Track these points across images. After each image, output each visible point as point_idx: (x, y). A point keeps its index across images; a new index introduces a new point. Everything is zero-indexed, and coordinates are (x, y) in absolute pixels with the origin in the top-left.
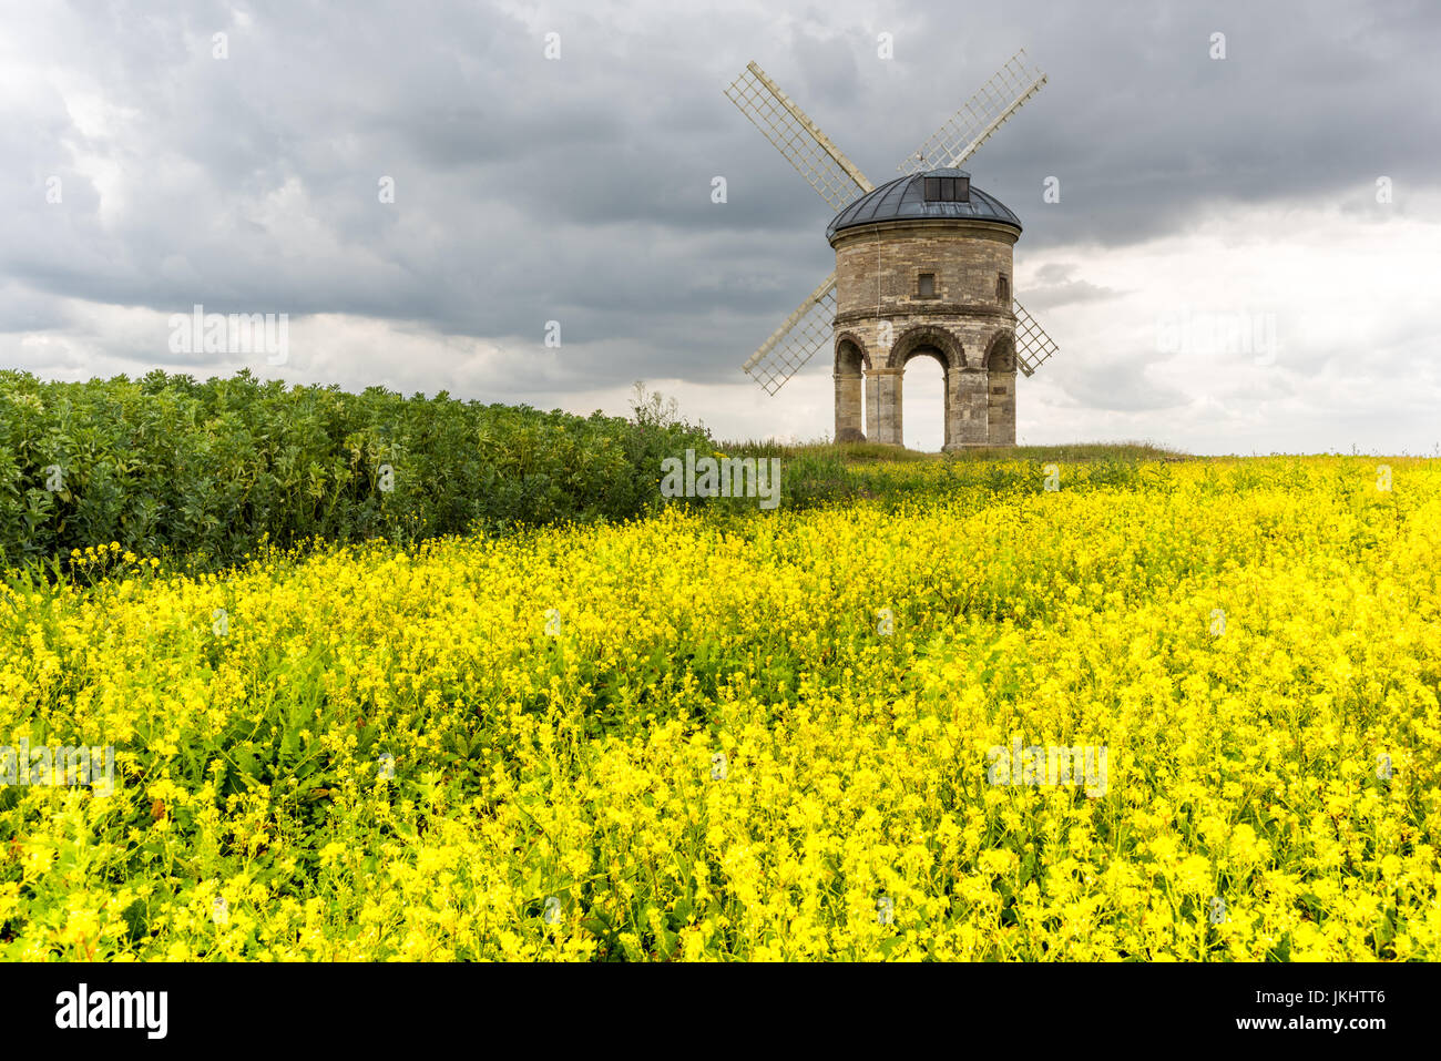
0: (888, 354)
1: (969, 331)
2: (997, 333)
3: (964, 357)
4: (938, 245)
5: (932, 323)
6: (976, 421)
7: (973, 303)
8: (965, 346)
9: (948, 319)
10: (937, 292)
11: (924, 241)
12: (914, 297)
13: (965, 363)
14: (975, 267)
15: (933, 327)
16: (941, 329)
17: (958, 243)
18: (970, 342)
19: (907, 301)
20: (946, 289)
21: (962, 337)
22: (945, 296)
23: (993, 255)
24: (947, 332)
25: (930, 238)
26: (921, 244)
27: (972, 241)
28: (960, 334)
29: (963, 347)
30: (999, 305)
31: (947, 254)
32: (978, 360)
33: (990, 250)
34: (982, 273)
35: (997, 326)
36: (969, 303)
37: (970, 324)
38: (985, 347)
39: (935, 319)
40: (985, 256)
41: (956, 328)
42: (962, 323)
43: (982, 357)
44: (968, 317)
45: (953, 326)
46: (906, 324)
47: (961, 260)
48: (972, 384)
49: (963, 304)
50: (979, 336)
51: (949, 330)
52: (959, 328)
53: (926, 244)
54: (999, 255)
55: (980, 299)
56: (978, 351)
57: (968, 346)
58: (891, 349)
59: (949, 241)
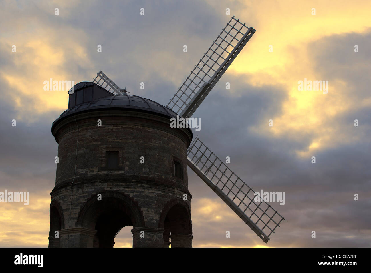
0: (77, 216)
1: (147, 197)
2: (172, 201)
3: (142, 218)
4: (122, 130)
5: (114, 189)
7: (151, 175)
8: (143, 209)
9: (128, 186)
10: (120, 165)
11: (111, 127)
12: (101, 169)
13: (143, 224)
15: (116, 192)
16: (123, 194)
17: (138, 129)
18: (148, 205)
19: (96, 172)
20: (127, 163)
21: (140, 201)
22: (126, 168)
23: (168, 143)
24: (127, 197)
25: (116, 125)
26: (109, 129)
27: (150, 129)
28: (139, 199)
29: (142, 210)
30: (174, 180)
31: (129, 137)
32: (155, 221)
33: (165, 139)
34: (159, 154)
35: (172, 195)
36: (147, 175)
37: (147, 191)
38: (161, 211)
39: (118, 186)
40: (161, 142)
41: (135, 194)
42: (141, 190)
43: (159, 219)
44: (146, 186)
45: (133, 192)
46: (93, 190)
47: (141, 142)
48: (149, 242)
49: (141, 175)
50: (156, 202)
51: (129, 195)
52: (138, 194)
53: (112, 129)
54: (173, 144)
55: (156, 173)
56: (155, 213)
57: (145, 209)
58: (80, 211)
59: (131, 128)
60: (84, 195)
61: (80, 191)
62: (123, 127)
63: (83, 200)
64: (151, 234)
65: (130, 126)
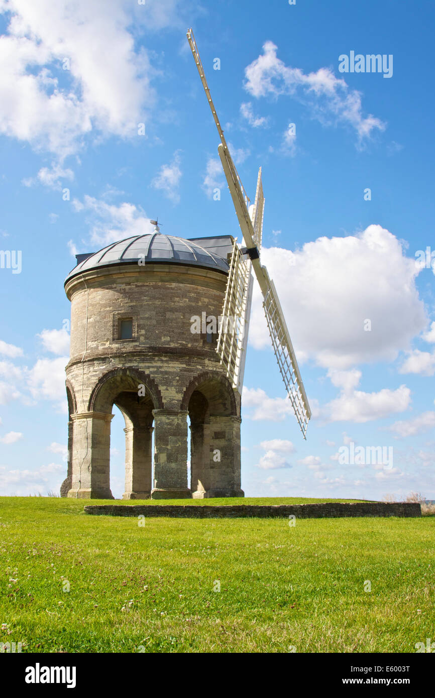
0: (88, 398)
1: (166, 373)
2: (200, 376)
3: (160, 398)
4: (136, 290)
5: (128, 366)
6: (173, 465)
7: (172, 345)
8: (162, 388)
9: (143, 361)
10: (135, 335)
11: (122, 286)
12: (113, 341)
13: (161, 405)
14: (173, 310)
15: (130, 368)
16: (137, 371)
17: (155, 287)
18: (167, 383)
19: (107, 345)
20: (143, 332)
21: (158, 378)
22: (142, 338)
23: (197, 300)
25: (129, 284)
26: (120, 290)
27: (171, 285)
28: (156, 376)
29: (159, 389)
30: (206, 347)
31: (145, 298)
32: (176, 401)
33: (193, 294)
34: (183, 316)
35: (200, 367)
36: (168, 345)
37: (167, 366)
38: (185, 389)
39: (131, 361)
40: (187, 300)
41: (151, 370)
42: (159, 364)
43: (181, 399)
44: (164, 359)
45: (149, 367)
46: (104, 367)
47: (159, 303)
48: (169, 427)
49: (160, 346)
50: (177, 378)
51: (144, 372)
52: (155, 369)
53: (124, 289)
54: (206, 300)
55: (179, 342)
56: (177, 392)
57: (165, 387)
58: (91, 392)
59: (147, 286)
60: (95, 373)
61: (91, 369)
62: (137, 286)
63: (95, 380)
64: (171, 417)
65: (146, 284)
